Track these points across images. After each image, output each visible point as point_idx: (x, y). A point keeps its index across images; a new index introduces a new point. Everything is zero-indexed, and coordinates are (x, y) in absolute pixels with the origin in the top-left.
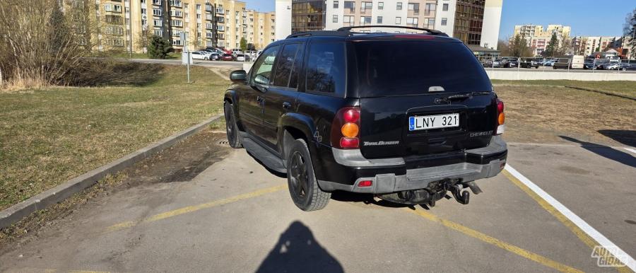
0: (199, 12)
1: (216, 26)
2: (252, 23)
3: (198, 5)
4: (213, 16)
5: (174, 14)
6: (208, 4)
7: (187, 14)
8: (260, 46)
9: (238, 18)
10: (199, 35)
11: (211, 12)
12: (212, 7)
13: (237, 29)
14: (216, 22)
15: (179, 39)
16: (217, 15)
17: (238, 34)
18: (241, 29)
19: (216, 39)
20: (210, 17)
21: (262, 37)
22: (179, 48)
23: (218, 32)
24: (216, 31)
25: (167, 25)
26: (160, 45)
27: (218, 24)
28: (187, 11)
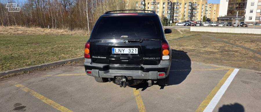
0: (186, 6)
1: (193, 11)
2: (210, 9)
3: (185, 4)
4: (191, 8)
5: (175, 8)
6: (190, 3)
7: (181, 7)
8: (213, 19)
9: (203, 7)
10: (184, 16)
11: (191, 6)
12: (192, 4)
13: (202, 12)
14: (193, 10)
15: (176, 18)
16: (194, 7)
17: (202, 14)
18: (204, 12)
19: (192, 17)
20: (190, 8)
21: (214, 15)
22: (176, 21)
23: (193, 14)
24: (192, 13)
25: (172, 13)
26: (166, 20)
27: (194, 10)
28: (181, 6)
